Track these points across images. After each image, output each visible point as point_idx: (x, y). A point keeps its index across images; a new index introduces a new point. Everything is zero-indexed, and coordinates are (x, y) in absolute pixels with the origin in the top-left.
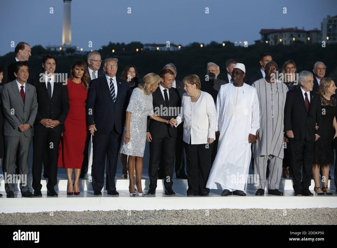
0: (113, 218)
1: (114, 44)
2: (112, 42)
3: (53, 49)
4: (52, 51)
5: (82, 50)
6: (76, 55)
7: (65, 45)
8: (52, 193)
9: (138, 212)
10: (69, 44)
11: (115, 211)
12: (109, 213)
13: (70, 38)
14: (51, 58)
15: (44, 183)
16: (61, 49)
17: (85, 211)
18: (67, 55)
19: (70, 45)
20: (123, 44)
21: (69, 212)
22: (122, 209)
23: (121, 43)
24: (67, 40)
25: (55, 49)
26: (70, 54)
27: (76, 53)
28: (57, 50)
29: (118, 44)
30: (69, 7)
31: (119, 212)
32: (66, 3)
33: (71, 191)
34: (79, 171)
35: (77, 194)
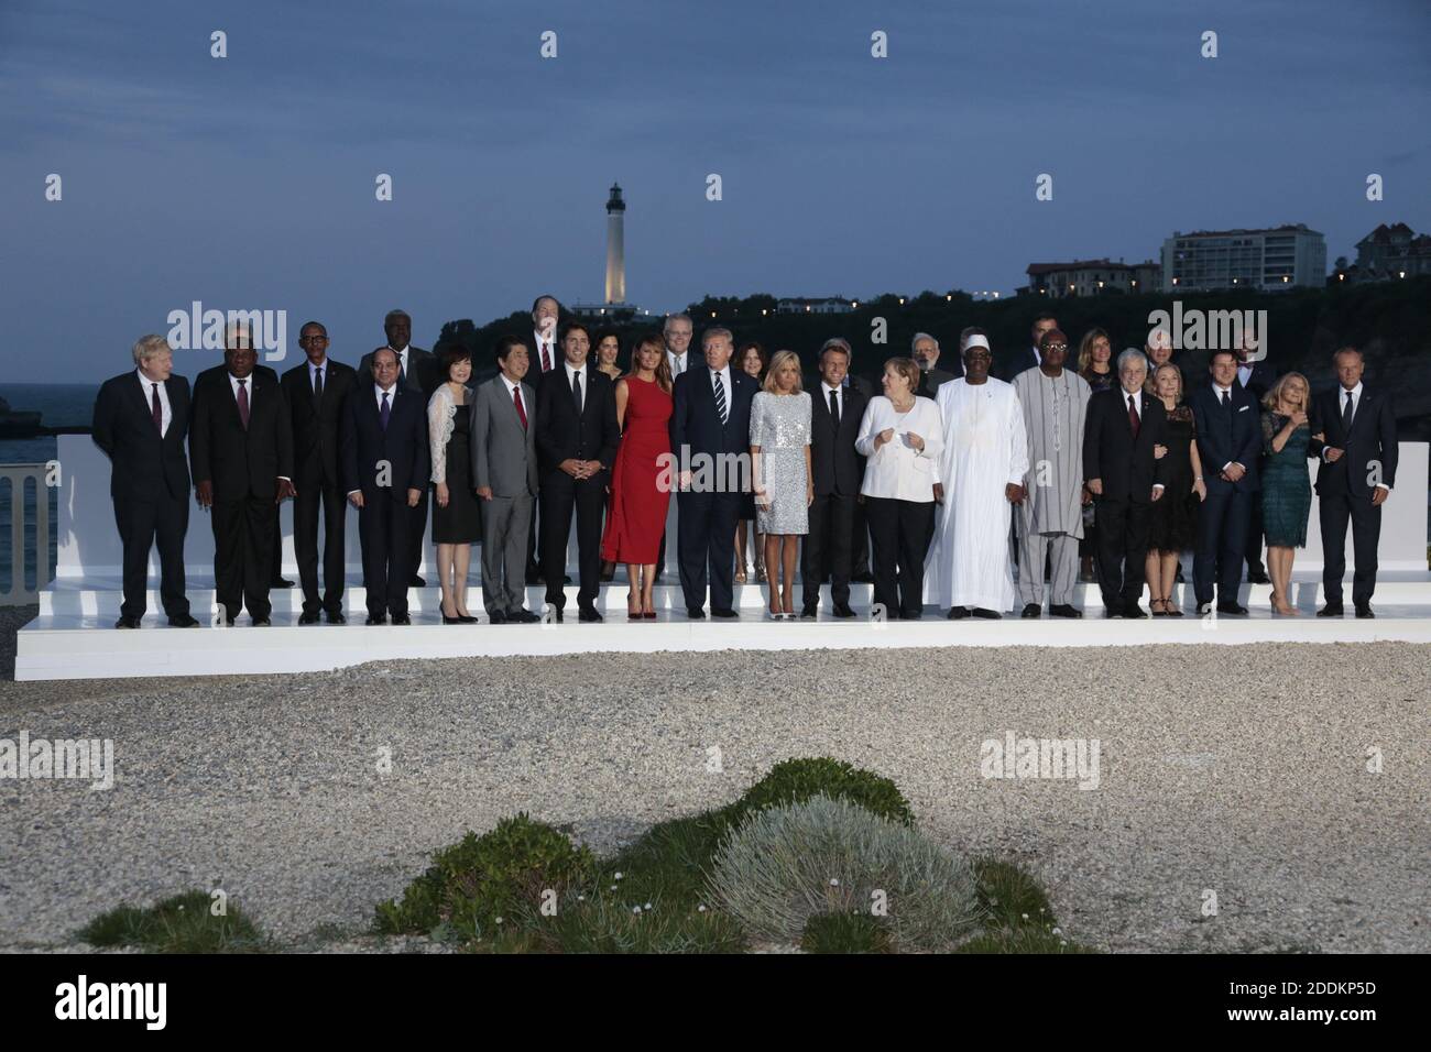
0: (717, 666)
1: (715, 300)
2: (711, 296)
3: (586, 313)
5: (647, 313)
6: (634, 323)
7: (611, 303)
9: (770, 653)
10: (619, 301)
11: (721, 652)
12: (708, 655)
13: (622, 289)
14: (576, 327)
16: (603, 311)
17: (657, 653)
18: (617, 324)
19: (623, 303)
20: (734, 299)
21: (624, 654)
22: (737, 649)
23: (729, 297)
24: (615, 291)
25: (591, 312)
26: (623, 322)
27: (634, 320)
28: (596, 313)
29: (724, 299)
30: (620, 223)
31: (729, 654)
32: (614, 215)
33: (638, 610)
34: (651, 569)
35: (651, 616)
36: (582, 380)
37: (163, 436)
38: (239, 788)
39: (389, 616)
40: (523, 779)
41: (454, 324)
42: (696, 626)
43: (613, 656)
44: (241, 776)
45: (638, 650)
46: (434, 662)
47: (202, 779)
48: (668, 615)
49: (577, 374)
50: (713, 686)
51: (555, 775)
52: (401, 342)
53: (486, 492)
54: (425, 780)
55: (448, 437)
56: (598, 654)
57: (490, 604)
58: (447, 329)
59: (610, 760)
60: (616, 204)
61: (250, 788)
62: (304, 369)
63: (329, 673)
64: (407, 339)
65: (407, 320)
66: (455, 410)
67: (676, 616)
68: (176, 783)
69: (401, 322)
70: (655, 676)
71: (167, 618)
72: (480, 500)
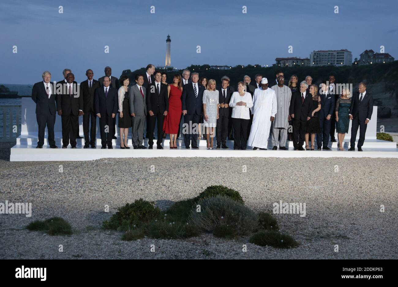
0: (193, 161)
2: (193, 65)
3: (160, 68)
4: (160, 70)
5: (176, 69)
6: (173, 71)
7: (167, 66)
8: (160, 147)
9: (207, 158)
10: (169, 65)
11: (194, 158)
12: (191, 158)
13: (170, 62)
14: (159, 72)
15: (155, 141)
16: (165, 68)
17: (177, 157)
18: (168, 71)
20: (199, 66)
22: (198, 157)
23: (198, 65)
24: (168, 63)
25: (162, 68)
26: (170, 71)
27: (173, 70)
28: (163, 69)
29: (196, 66)
30: (170, 45)
31: (196, 158)
32: (168, 43)
33: (172, 146)
34: (176, 135)
35: (176, 148)
36: (159, 86)
37: (49, 98)
38: (68, 190)
39: (107, 147)
40: (142, 190)
41: (125, 71)
42: (187, 150)
43: (166, 158)
44: (68, 187)
45: (172, 157)
46: (119, 159)
47: (58, 188)
48: (180, 147)
49: (158, 84)
50: (192, 166)
51: (150, 189)
52: (109, 75)
53: (133, 114)
54: (116, 189)
55: (123, 100)
56: (162, 157)
57: (134, 144)
58: (124, 72)
59: (164, 185)
60: (169, 40)
61: (70, 190)
62: (87, 81)
63: (91, 161)
64: (110, 74)
65: (110, 69)
66: (125, 93)
67: (183, 148)
68: (51, 189)
69: (109, 70)
70: (176, 163)
71: (49, 146)
72: (132, 117)
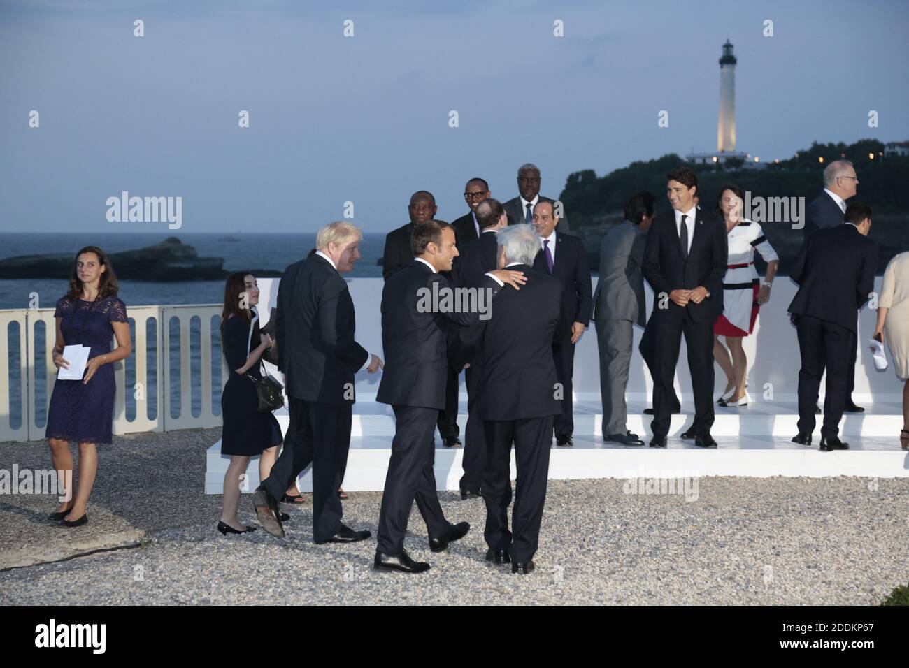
0: (831, 491)
1: (822, 146)
2: (819, 143)
3: (699, 161)
4: (699, 165)
5: (757, 160)
6: (745, 170)
7: (723, 151)
10: (730, 149)
11: (835, 478)
12: (823, 481)
13: (733, 138)
16: (715, 159)
17: (773, 477)
18: (728, 171)
19: (734, 152)
20: (841, 145)
21: (741, 478)
22: (850, 475)
23: (836, 142)
24: (726, 141)
25: (704, 161)
26: (733, 169)
27: (745, 166)
28: (708, 161)
29: (831, 145)
30: (732, 76)
31: (843, 480)
32: (727, 68)
38: (396, 594)
40: (650, 594)
41: (578, 174)
43: (731, 480)
44: (398, 583)
45: (754, 475)
46: (566, 482)
47: (364, 585)
49: (685, 217)
50: (828, 510)
51: (679, 590)
52: (530, 193)
54: (559, 591)
56: (716, 478)
58: (572, 179)
59: (731, 578)
60: (728, 59)
61: (405, 594)
64: (536, 191)
65: (536, 172)
68: (342, 588)
69: (530, 175)
70: (771, 500)
